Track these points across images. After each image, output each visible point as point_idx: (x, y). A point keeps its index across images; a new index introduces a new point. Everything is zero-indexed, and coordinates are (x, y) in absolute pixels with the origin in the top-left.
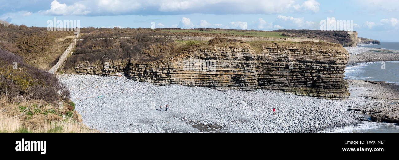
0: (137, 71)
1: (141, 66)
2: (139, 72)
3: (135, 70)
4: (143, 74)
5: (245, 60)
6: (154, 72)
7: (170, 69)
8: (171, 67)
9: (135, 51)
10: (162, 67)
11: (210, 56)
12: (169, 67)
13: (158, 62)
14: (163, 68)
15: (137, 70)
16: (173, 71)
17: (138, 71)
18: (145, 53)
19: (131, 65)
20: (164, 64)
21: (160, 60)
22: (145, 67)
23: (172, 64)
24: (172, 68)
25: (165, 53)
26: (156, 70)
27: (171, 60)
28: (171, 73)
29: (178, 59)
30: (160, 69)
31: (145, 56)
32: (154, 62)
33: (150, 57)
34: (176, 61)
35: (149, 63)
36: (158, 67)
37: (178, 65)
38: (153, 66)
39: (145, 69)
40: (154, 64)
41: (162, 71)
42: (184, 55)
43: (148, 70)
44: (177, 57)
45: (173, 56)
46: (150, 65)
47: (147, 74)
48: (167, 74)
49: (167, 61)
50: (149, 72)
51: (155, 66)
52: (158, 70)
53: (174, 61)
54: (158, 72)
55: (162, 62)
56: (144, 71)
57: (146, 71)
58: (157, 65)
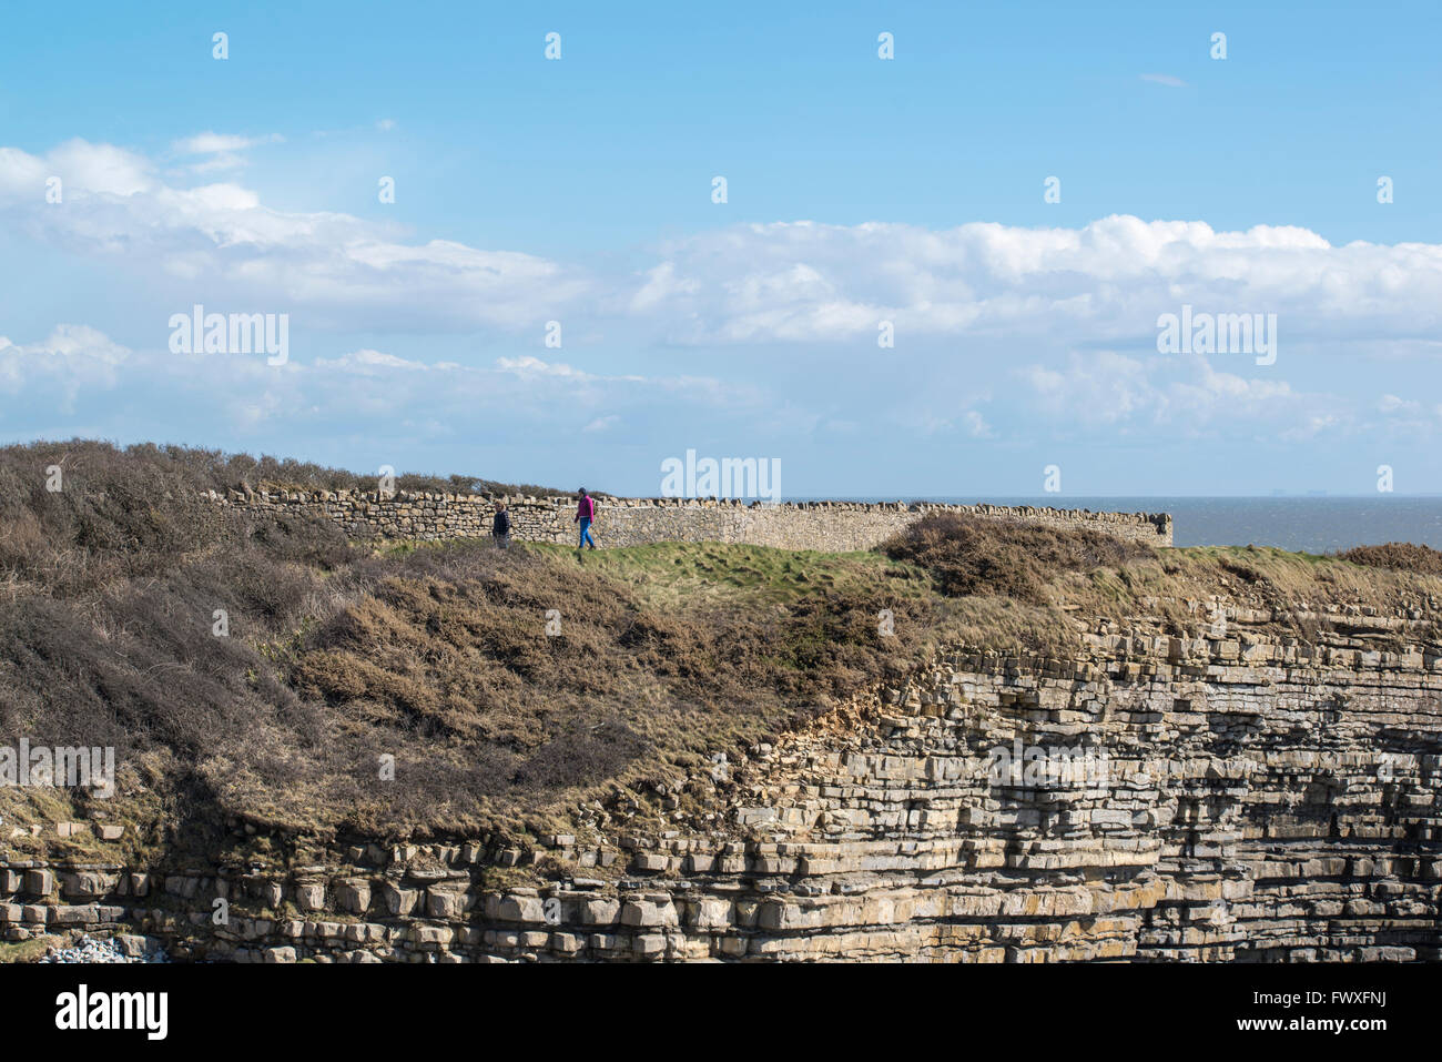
0: (372, 919)
1: (412, 851)
2: (395, 934)
3: (340, 901)
4: (456, 945)
6: (602, 929)
7: (768, 884)
8: (781, 851)
9: (188, 668)
10: (677, 862)
12: (753, 855)
13: (612, 803)
14: (688, 870)
15: (364, 907)
16: (806, 908)
17: (382, 911)
18: (336, 697)
19: (266, 843)
20: (693, 824)
21: (633, 773)
22: (461, 863)
23: (770, 818)
24: (790, 866)
25: (602, 692)
26: (623, 901)
27: (752, 780)
28: (783, 925)
29: (815, 768)
30: (656, 882)
31: (373, 731)
32: (574, 806)
33: (459, 741)
34: (803, 789)
35: (516, 816)
36: (637, 868)
37: (827, 837)
38: (571, 858)
39: (464, 885)
40: (575, 824)
41: (679, 904)
42: (847, 719)
43: (529, 901)
44: (801, 738)
45: (764, 732)
46: (531, 839)
47: (512, 947)
48: (727, 940)
49: (717, 794)
50: (537, 926)
51: (599, 853)
52: (641, 896)
53: (783, 790)
54: (645, 922)
55: (666, 797)
56: (468, 915)
57: (495, 909)
58: (609, 832)
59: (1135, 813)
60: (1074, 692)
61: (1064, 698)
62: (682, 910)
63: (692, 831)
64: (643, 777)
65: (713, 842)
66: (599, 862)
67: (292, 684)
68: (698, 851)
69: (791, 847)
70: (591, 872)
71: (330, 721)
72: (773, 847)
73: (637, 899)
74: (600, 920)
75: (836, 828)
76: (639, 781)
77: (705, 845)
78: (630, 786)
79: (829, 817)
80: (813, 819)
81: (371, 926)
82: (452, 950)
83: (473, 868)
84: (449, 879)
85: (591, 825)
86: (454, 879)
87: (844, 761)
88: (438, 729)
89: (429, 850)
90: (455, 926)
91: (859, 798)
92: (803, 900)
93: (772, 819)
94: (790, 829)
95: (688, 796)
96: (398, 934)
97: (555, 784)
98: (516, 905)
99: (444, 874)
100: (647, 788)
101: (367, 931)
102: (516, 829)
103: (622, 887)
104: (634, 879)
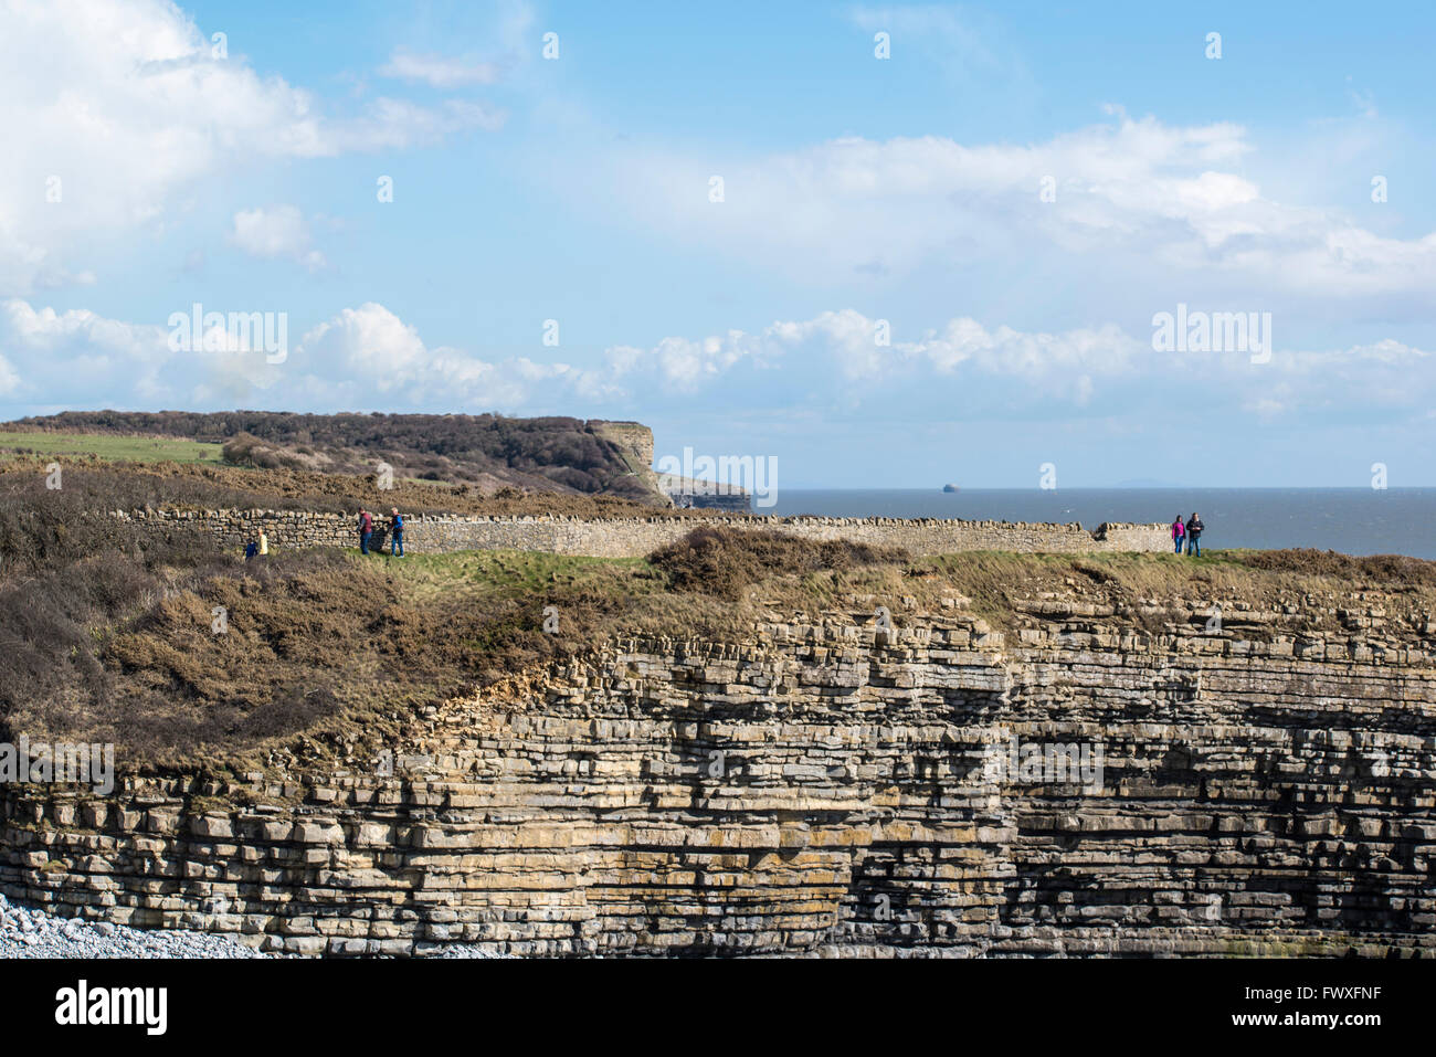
0: (104, 832)
1: (139, 783)
2: (121, 844)
4: (166, 854)
5: (942, 716)
6: (278, 843)
7: (417, 813)
8: (430, 789)
10: (344, 796)
11: (721, 688)
12: (407, 791)
13: (298, 749)
14: (352, 802)
15: (100, 823)
16: (450, 833)
17: (113, 827)
18: (130, 668)
20: (360, 766)
21: (320, 727)
22: (177, 792)
23: (428, 763)
24: (439, 800)
25: (330, 666)
26: (295, 824)
27: (415, 734)
28: (426, 844)
29: (478, 726)
30: (325, 810)
31: (148, 694)
32: (267, 751)
33: (204, 701)
34: (463, 742)
35: (221, 758)
36: (310, 799)
37: (479, 778)
38: (260, 790)
39: (176, 809)
40: (266, 765)
41: (347, 828)
42: (517, 689)
43: (217, 821)
44: (468, 702)
45: (433, 698)
46: (228, 775)
47: (206, 855)
48: (387, 856)
49: (385, 744)
50: (226, 841)
51: (283, 787)
52: (308, 819)
53: (443, 742)
54: (308, 839)
55: (342, 746)
56: (177, 831)
57: (197, 829)
58: (295, 772)
59: (830, 768)
60: (740, 670)
61: (730, 676)
62: (348, 832)
63: (359, 772)
64: (326, 730)
65: (375, 781)
66: (283, 794)
67: (102, 657)
68: (362, 787)
69: (438, 785)
70: (274, 801)
71: (120, 685)
72: (424, 785)
73: (304, 822)
74: (274, 837)
75: (487, 772)
76: (322, 733)
77: (367, 782)
78: (314, 737)
79: (481, 763)
80: (468, 765)
81: (102, 837)
82: (164, 857)
83: (187, 797)
84: (166, 803)
85: (281, 766)
86: (171, 804)
87: (509, 721)
88: (193, 692)
89: (153, 782)
90: (167, 839)
91: (517, 750)
92: (446, 826)
93: (428, 764)
94: (443, 772)
95: (360, 745)
96: (124, 844)
97: (258, 735)
98: (206, 821)
99: (162, 800)
100: (329, 739)
101: (99, 841)
102: (217, 767)
103: (296, 813)
104: (306, 807)
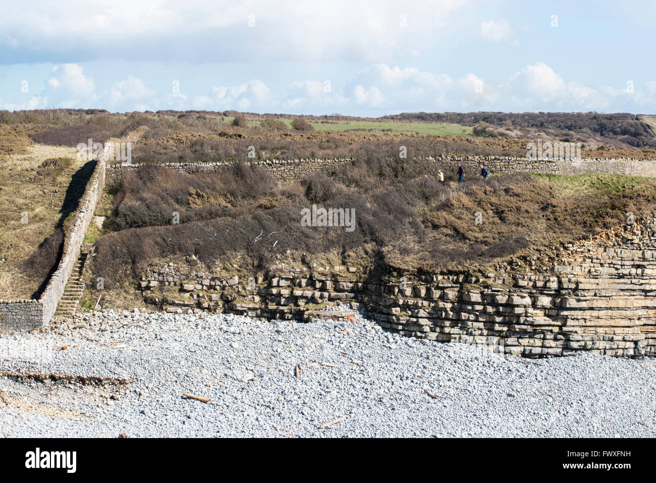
0: (425, 299)
1: (440, 277)
2: (432, 305)
3: (416, 293)
4: (452, 309)
6: (502, 305)
7: (564, 292)
8: (569, 281)
9: (391, 217)
10: (531, 284)
12: (560, 282)
13: (510, 263)
14: (535, 286)
15: (423, 295)
16: (579, 301)
17: (429, 297)
18: (435, 227)
19: (395, 274)
20: (538, 271)
21: (520, 253)
22: (457, 282)
23: (568, 269)
24: (573, 286)
25: (524, 226)
26: (509, 296)
27: (563, 256)
28: (568, 306)
29: (591, 253)
30: (522, 290)
31: (444, 238)
32: (496, 264)
33: (468, 241)
34: (584, 260)
35: (476, 267)
36: (516, 285)
37: (591, 276)
38: (493, 281)
39: (457, 289)
40: (496, 270)
41: (532, 298)
42: (609, 236)
43: (475, 295)
44: (587, 242)
45: (571, 240)
46: (479, 275)
47: (470, 310)
48: (550, 311)
49: (549, 261)
50: (479, 303)
51: (504, 279)
52: (515, 294)
53: (576, 260)
54: (515, 303)
55: (530, 262)
56: (457, 299)
57: (465, 298)
58: (509, 273)
62: (533, 300)
63: (538, 273)
64: (523, 255)
65: (545, 277)
66: (504, 283)
67: (423, 222)
68: (539, 280)
69: (573, 279)
70: (500, 286)
71: (431, 234)
72: (567, 279)
73: (513, 295)
74: (500, 302)
75: (595, 274)
76: (521, 256)
77: (541, 278)
78: (518, 258)
79: (593, 270)
80: (587, 270)
81: (424, 302)
82: (451, 311)
83: (461, 284)
84: (452, 287)
85: (503, 271)
86: (454, 287)
87: (605, 251)
88: (464, 238)
89: (446, 277)
90: (452, 303)
91: (609, 264)
92: (577, 298)
93: (569, 270)
94: (576, 273)
95: (538, 261)
96: (433, 305)
97: (492, 256)
98: (470, 296)
99: (450, 285)
100: (524, 258)
101: (422, 303)
102: (475, 271)
103: (510, 291)
104: (514, 289)
